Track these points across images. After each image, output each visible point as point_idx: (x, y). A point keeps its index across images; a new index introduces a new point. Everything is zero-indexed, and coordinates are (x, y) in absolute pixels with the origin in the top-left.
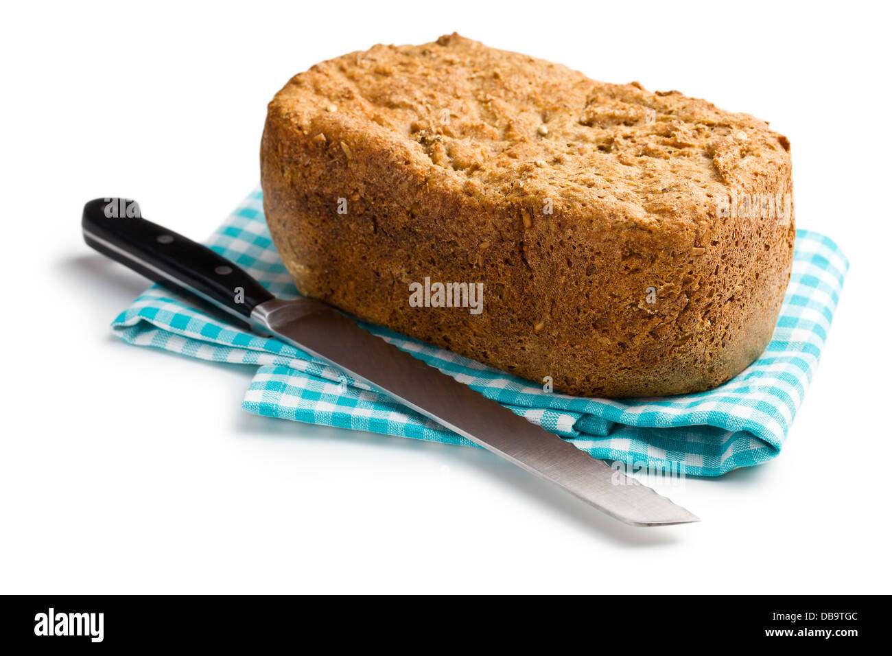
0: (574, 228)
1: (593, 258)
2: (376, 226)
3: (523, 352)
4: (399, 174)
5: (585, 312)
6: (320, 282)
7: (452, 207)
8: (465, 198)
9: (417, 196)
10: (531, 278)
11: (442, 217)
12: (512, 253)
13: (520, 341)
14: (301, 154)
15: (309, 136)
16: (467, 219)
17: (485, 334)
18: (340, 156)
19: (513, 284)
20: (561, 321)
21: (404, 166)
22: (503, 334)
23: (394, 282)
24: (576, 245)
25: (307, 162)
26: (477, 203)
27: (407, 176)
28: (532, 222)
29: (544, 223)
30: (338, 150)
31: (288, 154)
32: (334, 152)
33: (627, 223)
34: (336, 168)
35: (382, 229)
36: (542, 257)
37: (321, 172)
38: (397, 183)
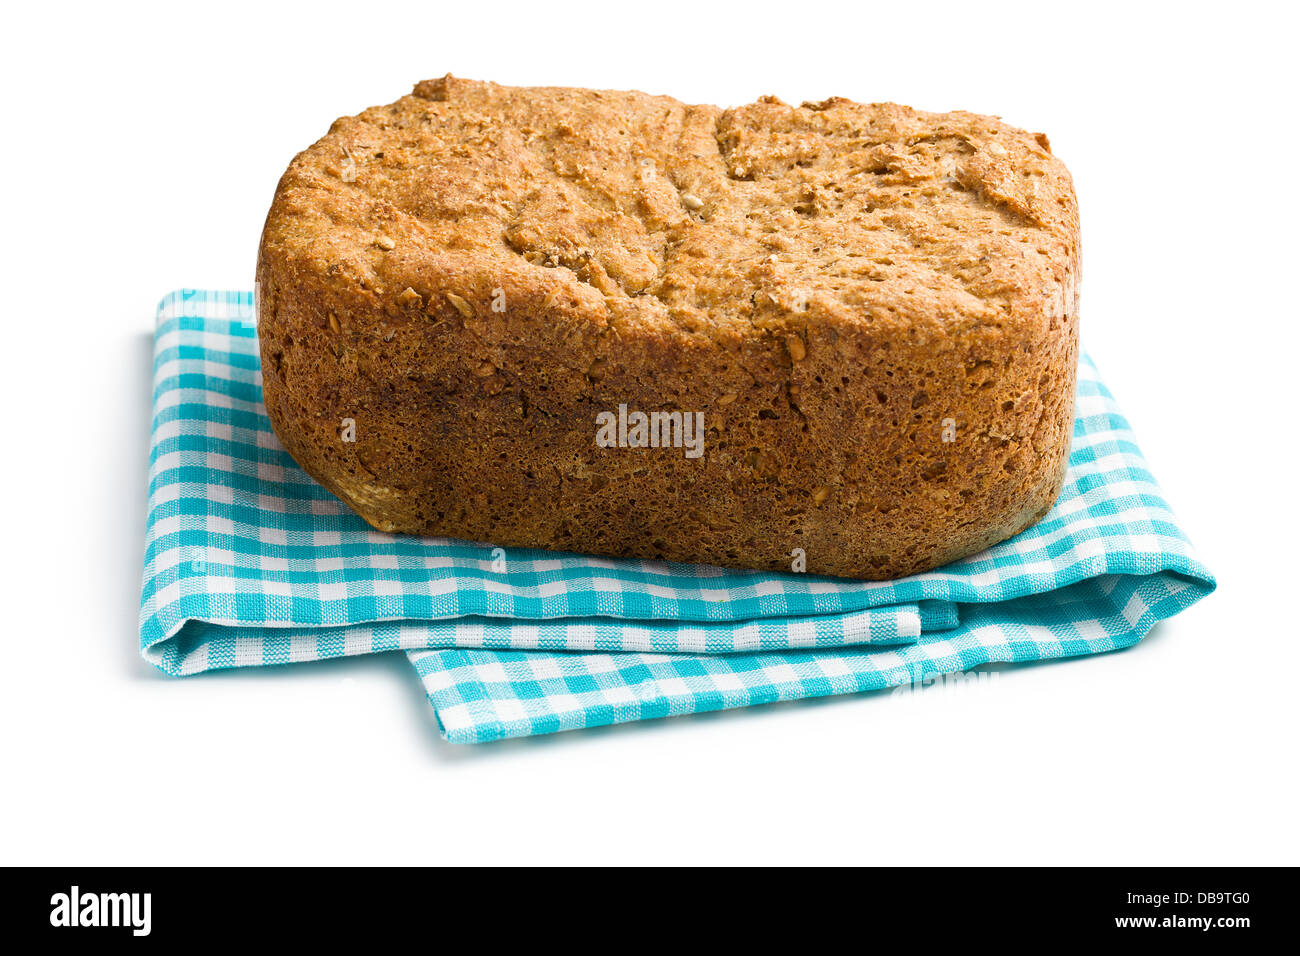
0: (886, 346)
1: (922, 383)
2: (525, 407)
3: (798, 536)
4: (566, 323)
5: (909, 462)
6: (419, 506)
7: (666, 354)
8: (685, 337)
9: (599, 349)
10: (805, 429)
11: (650, 373)
12: (775, 402)
13: (792, 522)
14: (376, 325)
15: (385, 295)
16: (693, 368)
17: (731, 524)
18: (449, 315)
19: (778, 445)
20: (864, 481)
21: (570, 310)
22: (766, 518)
23: (561, 481)
24: (893, 370)
25: (390, 336)
26: (708, 341)
27: (580, 323)
28: (807, 350)
29: (829, 348)
30: (444, 307)
31: (350, 328)
32: (437, 312)
33: (965, 322)
34: (442, 333)
35: (538, 408)
36: (825, 397)
37: (416, 344)
38: (565, 337)
